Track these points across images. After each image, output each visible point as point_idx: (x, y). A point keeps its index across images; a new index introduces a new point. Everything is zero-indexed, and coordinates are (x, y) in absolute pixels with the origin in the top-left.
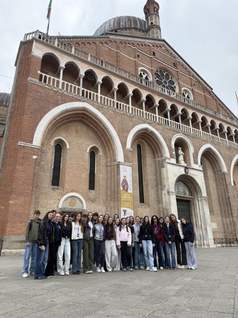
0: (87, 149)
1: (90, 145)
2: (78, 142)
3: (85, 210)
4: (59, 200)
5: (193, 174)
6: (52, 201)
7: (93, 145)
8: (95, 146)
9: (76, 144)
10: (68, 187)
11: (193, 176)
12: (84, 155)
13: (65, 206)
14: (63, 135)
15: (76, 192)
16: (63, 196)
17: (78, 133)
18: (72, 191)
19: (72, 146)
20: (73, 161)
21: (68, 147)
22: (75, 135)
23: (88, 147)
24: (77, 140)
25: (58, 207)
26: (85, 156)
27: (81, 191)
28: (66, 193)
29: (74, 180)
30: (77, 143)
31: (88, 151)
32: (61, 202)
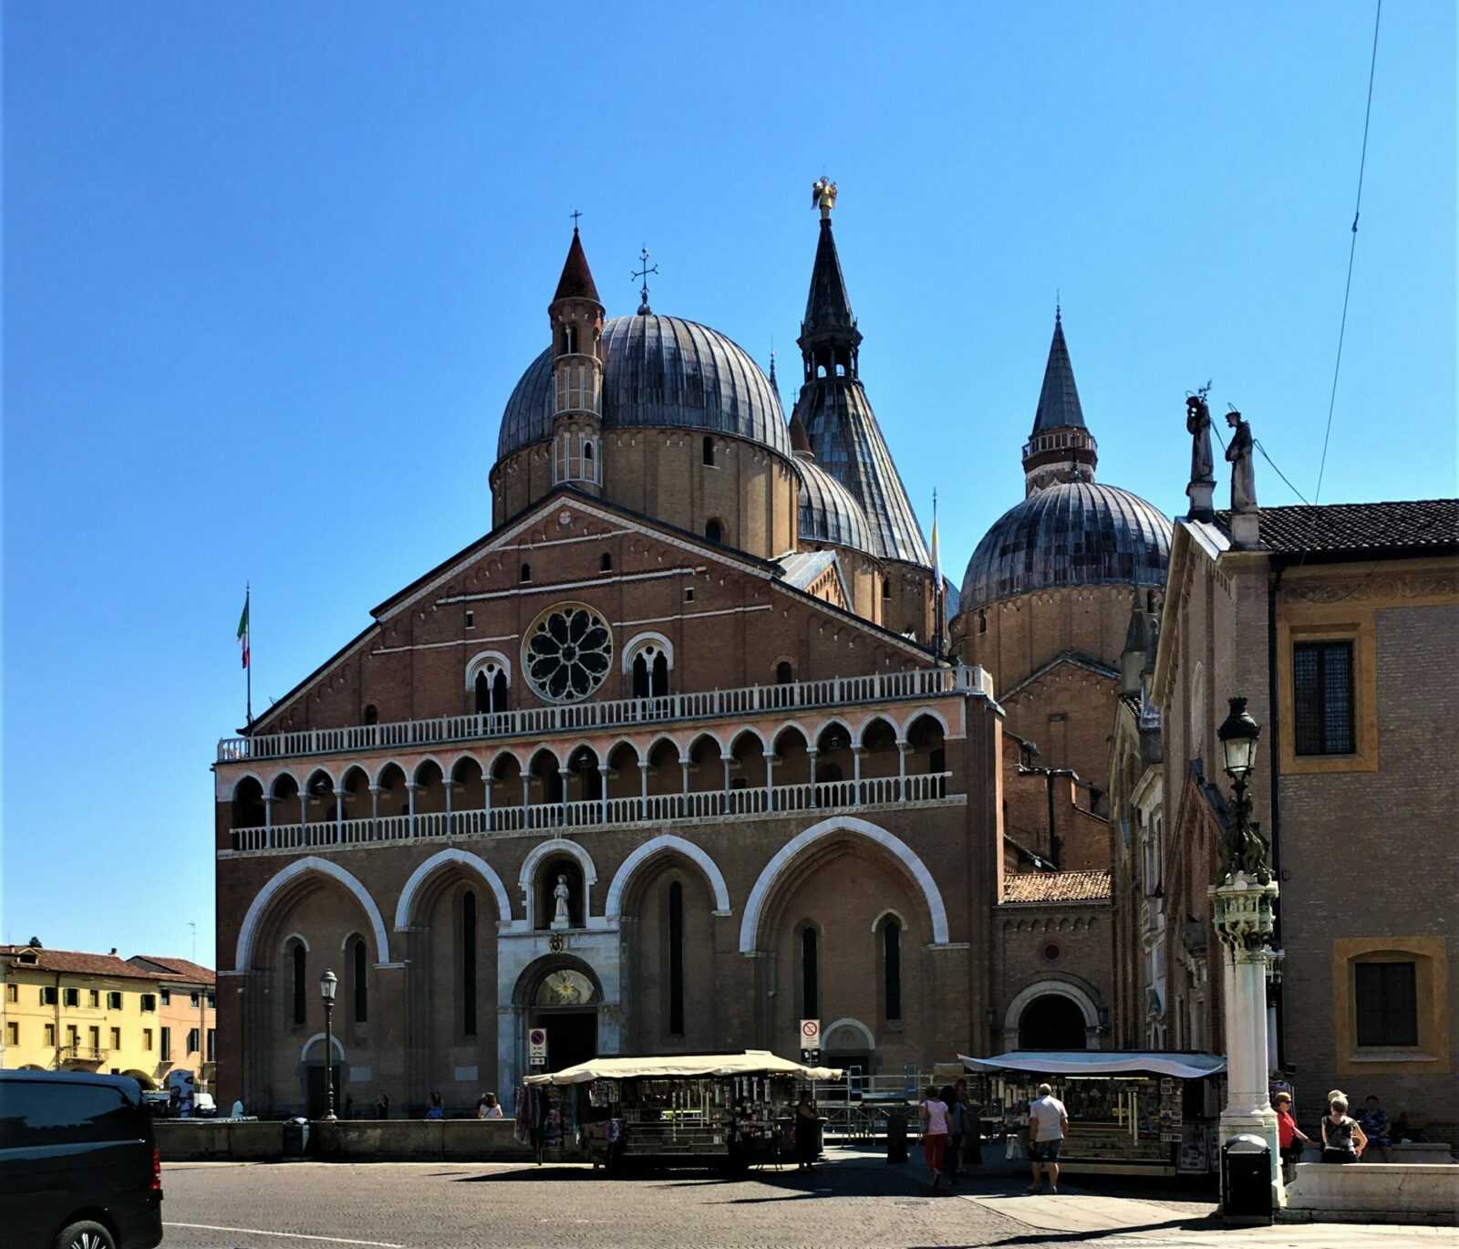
0: (340, 944)
1: (345, 933)
2: (324, 933)
3: (342, 1061)
4: (301, 1048)
5: (578, 949)
6: (290, 1051)
7: (354, 931)
8: (356, 933)
9: (321, 938)
10: (311, 1022)
11: (578, 954)
12: (336, 958)
13: (311, 1059)
14: (298, 927)
16: (306, 1042)
17: (323, 914)
18: (319, 1030)
19: (315, 946)
21: (308, 950)
22: (317, 921)
23: (342, 938)
24: (324, 929)
25: (300, 1059)
28: (309, 1036)
30: (323, 936)
31: (343, 947)
32: (304, 1051)
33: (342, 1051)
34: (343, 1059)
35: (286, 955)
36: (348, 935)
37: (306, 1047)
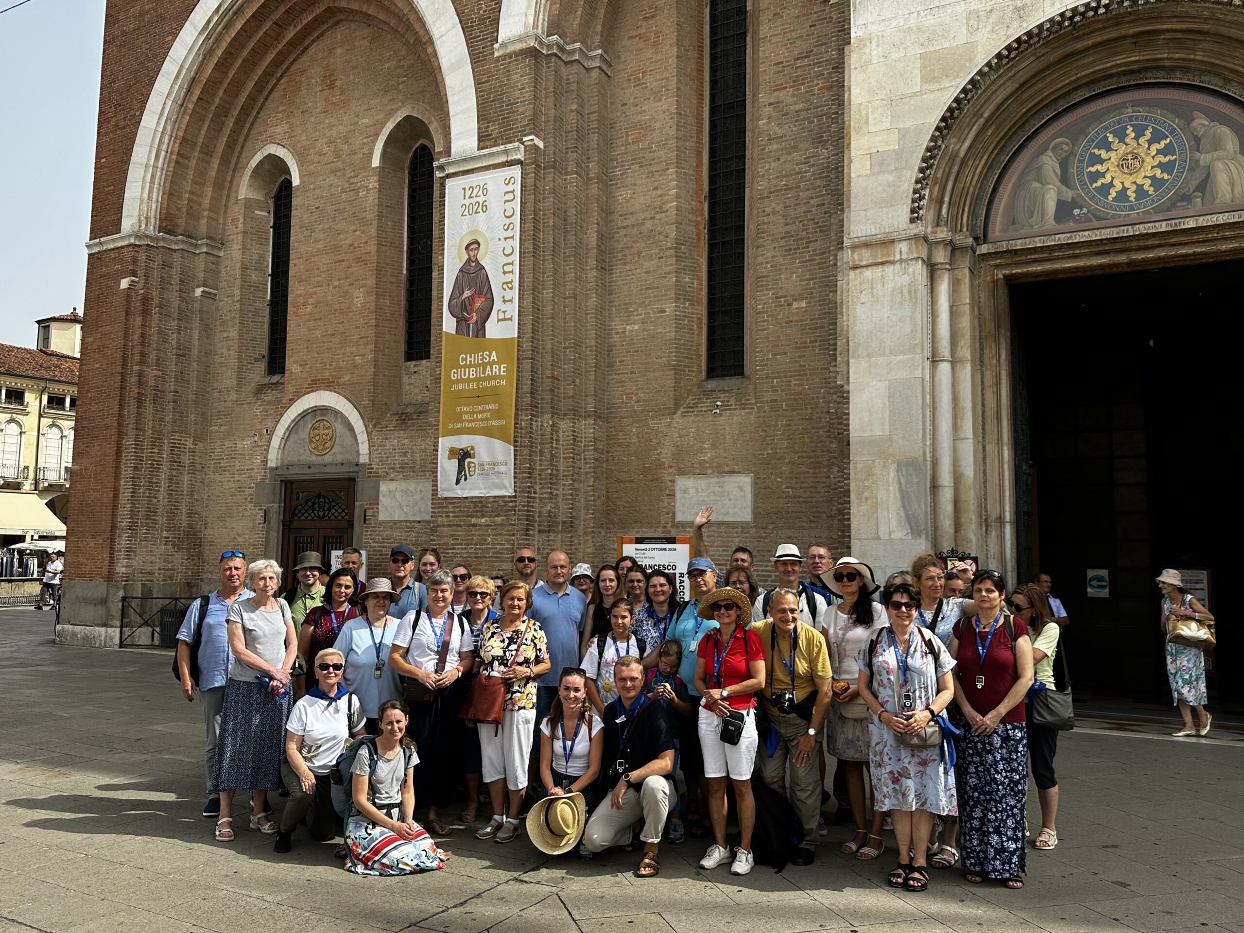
0: (370, 154)
1: (384, 124)
2: (334, 132)
3: (363, 464)
4: (270, 433)
6: (248, 443)
7: (399, 117)
8: (408, 118)
9: (325, 149)
10: (299, 369)
12: (357, 190)
13: (292, 458)
14: (279, 129)
15: (330, 385)
16: (282, 415)
17: (332, 86)
18: (315, 385)
19: (312, 167)
20: (317, 241)
21: (296, 181)
22: (320, 106)
23: (377, 135)
24: (331, 127)
25: (265, 462)
26: (362, 194)
27: (347, 377)
28: (292, 401)
29: (318, 333)
30: (329, 143)
31: (376, 162)
32: (276, 442)
33: (362, 438)
34: (364, 459)
35: (249, 204)
36: (390, 126)
37: (280, 431)
